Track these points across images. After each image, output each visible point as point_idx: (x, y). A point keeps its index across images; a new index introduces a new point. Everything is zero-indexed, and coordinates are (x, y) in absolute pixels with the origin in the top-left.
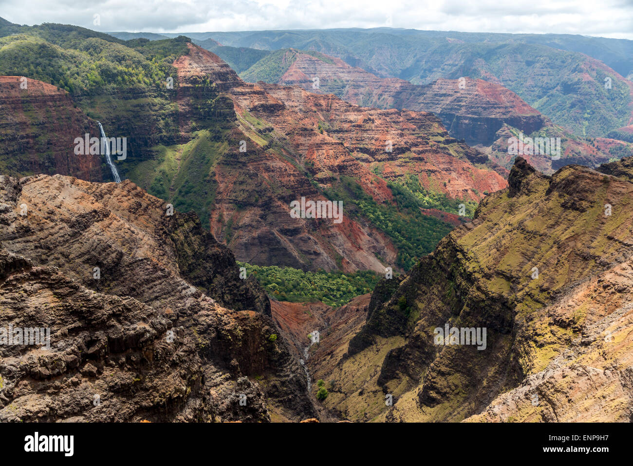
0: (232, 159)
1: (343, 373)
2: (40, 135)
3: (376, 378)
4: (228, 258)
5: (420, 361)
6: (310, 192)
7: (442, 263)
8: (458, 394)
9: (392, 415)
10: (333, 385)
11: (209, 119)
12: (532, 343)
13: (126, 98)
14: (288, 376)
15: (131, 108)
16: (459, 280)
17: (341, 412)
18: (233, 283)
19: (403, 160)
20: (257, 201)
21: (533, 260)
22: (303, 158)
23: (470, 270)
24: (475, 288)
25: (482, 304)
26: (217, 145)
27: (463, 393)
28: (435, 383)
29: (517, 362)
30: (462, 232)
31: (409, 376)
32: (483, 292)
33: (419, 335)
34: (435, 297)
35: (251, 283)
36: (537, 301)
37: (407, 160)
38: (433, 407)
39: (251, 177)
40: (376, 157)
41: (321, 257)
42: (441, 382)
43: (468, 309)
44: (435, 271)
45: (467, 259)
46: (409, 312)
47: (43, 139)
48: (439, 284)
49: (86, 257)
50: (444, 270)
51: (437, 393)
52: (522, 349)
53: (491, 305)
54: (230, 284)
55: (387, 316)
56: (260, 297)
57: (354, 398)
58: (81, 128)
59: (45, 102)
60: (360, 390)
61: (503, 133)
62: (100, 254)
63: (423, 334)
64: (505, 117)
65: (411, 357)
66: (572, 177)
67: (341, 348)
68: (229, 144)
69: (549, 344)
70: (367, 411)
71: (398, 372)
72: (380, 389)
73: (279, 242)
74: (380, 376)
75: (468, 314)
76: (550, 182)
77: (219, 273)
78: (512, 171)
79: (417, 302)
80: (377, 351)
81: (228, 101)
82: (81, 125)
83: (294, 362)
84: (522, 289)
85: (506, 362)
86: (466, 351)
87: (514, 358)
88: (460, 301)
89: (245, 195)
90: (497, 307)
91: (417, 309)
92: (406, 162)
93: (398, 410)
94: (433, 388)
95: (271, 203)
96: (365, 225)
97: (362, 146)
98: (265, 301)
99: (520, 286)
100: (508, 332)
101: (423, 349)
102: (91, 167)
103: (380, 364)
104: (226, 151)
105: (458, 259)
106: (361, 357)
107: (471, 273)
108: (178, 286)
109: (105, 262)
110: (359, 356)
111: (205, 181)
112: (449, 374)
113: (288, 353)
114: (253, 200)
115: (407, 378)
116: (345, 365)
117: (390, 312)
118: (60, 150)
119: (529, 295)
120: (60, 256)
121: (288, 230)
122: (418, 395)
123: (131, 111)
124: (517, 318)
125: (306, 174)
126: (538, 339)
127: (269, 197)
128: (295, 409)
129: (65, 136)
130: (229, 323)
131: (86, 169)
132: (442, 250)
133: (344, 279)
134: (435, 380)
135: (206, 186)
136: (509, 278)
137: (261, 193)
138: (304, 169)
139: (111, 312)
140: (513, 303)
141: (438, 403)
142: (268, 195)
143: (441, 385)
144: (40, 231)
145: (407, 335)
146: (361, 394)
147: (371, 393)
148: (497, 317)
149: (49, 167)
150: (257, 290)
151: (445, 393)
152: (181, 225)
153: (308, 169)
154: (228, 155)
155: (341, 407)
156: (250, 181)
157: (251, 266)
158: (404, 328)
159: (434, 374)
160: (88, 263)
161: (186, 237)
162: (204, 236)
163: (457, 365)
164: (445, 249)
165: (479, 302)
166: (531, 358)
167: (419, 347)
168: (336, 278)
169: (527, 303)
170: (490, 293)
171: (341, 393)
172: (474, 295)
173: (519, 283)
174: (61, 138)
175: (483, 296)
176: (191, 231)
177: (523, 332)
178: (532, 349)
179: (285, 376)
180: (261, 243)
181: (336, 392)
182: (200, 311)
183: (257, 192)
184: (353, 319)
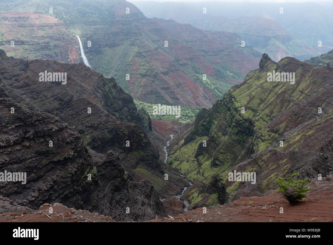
0: (139, 54)
1: (181, 152)
2: (50, 42)
3: (194, 155)
4: (130, 100)
5: (214, 148)
6: (176, 70)
7: (226, 103)
8: (228, 162)
9: (199, 171)
10: (176, 158)
11: (129, 35)
12: (260, 140)
13: (91, 25)
14: (150, 152)
15: (93, 30)
16: (232, 110)
17: (178, 169)
18: (132, 111)
19: (221, 56)
20: (150, 74)
21: (265, 102)
22: (173, 54)
23: (237, 106)
24: (238, 114)
25: (241, 122)
26: (132, 47)
27: (231, 162)
28: (218, 157)
29: (253, 148)
30: (236, 89)
31: (209, 154)
32: (241, 116)
33: (214, 136)
34: (222, 119)
35: (142, 112)
36: (265, 121)
37: (223, 56)
38: (217, 168)
39: (148, 63)
40: (208, 54)
41: (180, 101)
42: (221, 157)
43: (234, 124)
44: (223, 107)
45: (236, 101)
46: (210, 125)
47: (52, 44)
48: (224, 113)
49: (55, 97)
50: (226, 106)
51: (219, 162)
52: (255, 142)
53: (245, 122)
54: (130, 111)
55: (201, 127)
56: (147, 118)
57: (185, 163)
58: (69, 39)
59: (52, 26)
60: (187, 160)
61: (272, 43)
62: (62, 96)
63: (215, 136)
64: (272, 35)
65: (210, 145)
66: (287, 63)
67: (181, 142)
68: (138, 47)
69: (267, 140)
70: (189, 169)
71: (203, 152)
72: (196, 159)
73: (160, 93)
74: (196, 154)
75: (234, 126)
76: (277, 65)
77: (125, 106)
78: (261, 60)
79: (214, 121)
80: (196, 143)
81: (138, 27)
82: (70, 37)
83: (152, 147)
84: (258, 116)
85: (249, 148)
86: (233, 143)
87: (252, 146)
88: (232, 121)
89: (145, 71)
90: (247, 124)
91: (214, 124)
92: (222, 57)
93: (202, 169)
94: (217, 159)
95: (157, 75)
96: (201, 86)
97: (202, 49)
98: (149, 119)
99: (258, 114)
100: (252, 135)
101: (215, 142)
102: (74, 57)
103: (196, 148)
104: (137, 51)
105: (232, 101)
106: (189, 146)
107: (237, 108)
108: (99, 111)
109: (64, 99)
110: (188, 145)
111: (127, 64)
112: (225, 153)
113: (150, 142)
114: (148, 74)
115: (208, 155)
116: (182, 149)
117: (202, 125)
118: (60, 49)
119: (261, 118)
120: (43, 96)
121: (165, 88)
122: (211, 163)
123: (92, 31)
124: (255, 128)
125: (174, 62)
126: (262, 138)
127: (156, 72)
128: (153, 167)
129: (62, 43)
130: (122, 128)
131: (72, 58)
132: (226, 97)
133: (190, 110)
134: (218, 156)
135: (127, 67)
136: (253, 110)
137: (152, 71)
138: (173, 59)
139: (36, 119)
140: (254, 122)
141: (219, 166)
142: (156, 71)
143: (221, 158)
144: (34, 85)
145: (209, 136)
146: (187, 162)
147: (192, 161)
148: (247, 128)
149: (55, 57)
150: (145, 115)
151: (222, 162)
152: (107, 84)
153: (176, 59)
154: (137, 52)
155: (178, 167)
156: (147, 65)
157: (147, 104)
158: (209, 133)
159: (218, 153)
160: (56, 100)
161: (109, 90)
162: (118, 89)
163: (228, 149)
164: (227, 97)
165: (239, 121)
166: (258, 146)
167: (213, 141)
168: (186, 110)
169: (260, 121)
170: (244, 117)
171: (179, 161)
172: (237, 118)
173: (258, 113)
174: (61, 44)
175: (241, 119)
176: (112, 87)
177: (257, 135)
178: (260, 142)
179: (148, 153)
180: (151, 93)
181: (177, 161)
182: (108, 122)
183: (151, 70)
184: (190, 128)
